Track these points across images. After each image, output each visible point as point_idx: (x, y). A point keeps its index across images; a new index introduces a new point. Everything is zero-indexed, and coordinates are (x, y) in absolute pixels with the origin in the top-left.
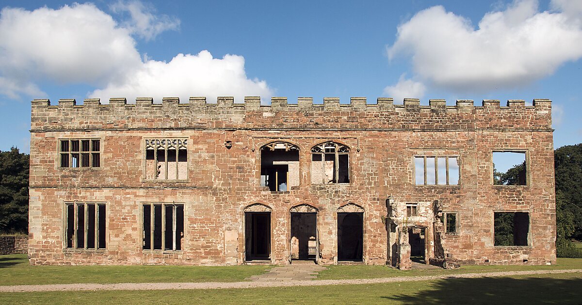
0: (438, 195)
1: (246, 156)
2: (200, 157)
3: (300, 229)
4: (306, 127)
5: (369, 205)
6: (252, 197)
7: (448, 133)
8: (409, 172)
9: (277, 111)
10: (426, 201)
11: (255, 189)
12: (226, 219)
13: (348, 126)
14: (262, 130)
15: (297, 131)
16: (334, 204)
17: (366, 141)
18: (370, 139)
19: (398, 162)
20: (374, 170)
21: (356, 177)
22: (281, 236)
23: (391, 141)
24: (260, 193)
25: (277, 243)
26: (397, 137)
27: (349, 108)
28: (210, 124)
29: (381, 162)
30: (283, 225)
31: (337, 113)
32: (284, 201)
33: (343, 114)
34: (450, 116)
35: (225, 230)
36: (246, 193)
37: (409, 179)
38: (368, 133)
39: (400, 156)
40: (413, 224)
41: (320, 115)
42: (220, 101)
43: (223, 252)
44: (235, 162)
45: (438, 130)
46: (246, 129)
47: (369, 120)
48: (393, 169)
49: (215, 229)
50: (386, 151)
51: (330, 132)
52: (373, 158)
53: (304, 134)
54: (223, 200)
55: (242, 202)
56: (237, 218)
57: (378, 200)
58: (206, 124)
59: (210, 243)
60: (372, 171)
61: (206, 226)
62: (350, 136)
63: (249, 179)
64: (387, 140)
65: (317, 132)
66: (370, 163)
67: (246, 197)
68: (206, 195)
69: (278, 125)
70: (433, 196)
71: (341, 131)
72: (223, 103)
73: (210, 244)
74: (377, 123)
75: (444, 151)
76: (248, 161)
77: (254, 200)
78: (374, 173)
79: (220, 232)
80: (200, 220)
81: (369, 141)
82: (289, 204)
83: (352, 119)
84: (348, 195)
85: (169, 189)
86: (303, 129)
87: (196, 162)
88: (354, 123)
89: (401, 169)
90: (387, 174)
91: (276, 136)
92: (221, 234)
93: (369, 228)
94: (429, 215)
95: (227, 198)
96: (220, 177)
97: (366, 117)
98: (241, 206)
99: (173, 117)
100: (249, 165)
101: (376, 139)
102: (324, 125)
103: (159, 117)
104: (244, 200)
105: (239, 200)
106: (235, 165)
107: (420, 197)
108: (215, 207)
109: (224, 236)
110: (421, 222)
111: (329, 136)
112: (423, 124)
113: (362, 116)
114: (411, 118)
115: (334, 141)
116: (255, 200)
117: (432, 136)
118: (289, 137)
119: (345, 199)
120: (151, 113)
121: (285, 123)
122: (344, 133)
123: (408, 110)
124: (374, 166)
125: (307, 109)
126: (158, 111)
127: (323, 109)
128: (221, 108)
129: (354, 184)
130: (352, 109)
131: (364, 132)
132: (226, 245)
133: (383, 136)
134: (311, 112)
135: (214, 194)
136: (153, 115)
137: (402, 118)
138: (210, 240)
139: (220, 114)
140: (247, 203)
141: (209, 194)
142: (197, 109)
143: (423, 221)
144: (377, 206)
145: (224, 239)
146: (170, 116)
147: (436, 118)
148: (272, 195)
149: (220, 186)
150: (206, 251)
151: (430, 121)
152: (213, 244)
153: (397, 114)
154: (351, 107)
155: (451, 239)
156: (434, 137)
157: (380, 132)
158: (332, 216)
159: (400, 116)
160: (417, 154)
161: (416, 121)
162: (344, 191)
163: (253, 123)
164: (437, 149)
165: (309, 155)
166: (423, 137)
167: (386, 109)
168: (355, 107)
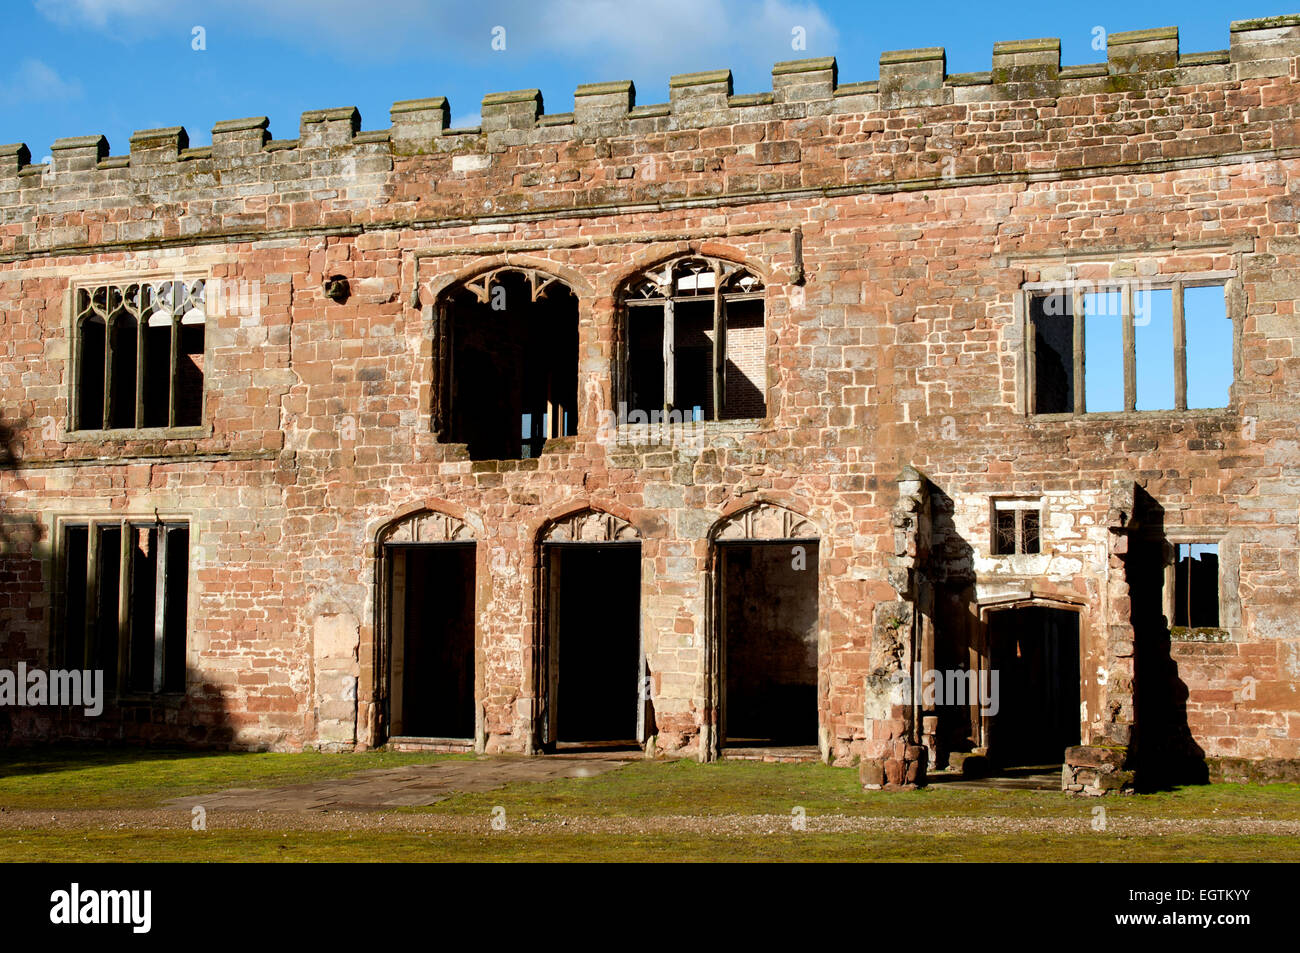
0: (1132, 456)
1: (389, 330)
2: (242, 340)
3: (746, 613)
4: (600, 199)
5: (838, 508)
6: (406, 486)
7: (1185, 177)
8: (1004, 359)
9: (501, 148)
10: (1078, 486)
11: (417, 455)
12: (322, 573)
13: (759, 184)
14: (446, 227)
15: (569, 217)
16: (700, 504)
17: (827, 241)
18: (845, 231)
19: (956, 319)
20: (858, 362)
21: (785, 393)
22: (507, 636)
23: (934, 233)
24: (435, 470)
25: (493, 664)
26: (956, 215)
27: (763, 109)
28: (277, 216)
29: (889, 325)
30: (514, 593)
31: (722, 134)
32: (517, 499)
33: (743, 133)
34: (1197, 97)
35: (316, 614)
36: (385, 472)
37: (1003, 393)
38: (838, 205)
39: (966, 294)
40: (1022, 588)
41: (656, 147)
42: (310, 127)
43: (308, 699)
44: (358, 352)
45: (1134, 167)
46: (394, 227)
47: (842, 151)
48: (938, 350)
49: (283, 611)
50: (911, 274)
51: (690, 213)
52: (854, 309)
53: (595, 231)
54: (312, 498)
55: (372, 506)
56: (356, 567)
57: (873, 484)
58: (263, 216)
59: (263, 663)
60: (848, 364)
61: (255, 600)
62: (767, 224)
63: (398, 418)
64: (915, 227)
65: (642, 217)
66: (840, 329)
67: (388, 488)
68: (256, 481)
69: (502, 201)
70: (1109, 462)
71: (733, 205)
72: (319, 136)
73: (265, 670)
74: (873, 159)
75: (1163, 260)
76: (399, 350)
77: (414, 496)
78: (859, 373)
79: (300, 623)
80: (236, 576)
81: (841, 240)
82: (535, 509)
83: (774, 150)
84: (755, 469)
85: (144, 465)
86: (591, 207)
87: (228, 359)
88: (781, 170)
89: (969, 348)
90: (912, 374)
91: (496, 245)
92: (302, 630)
93: (837, 605)
94: (1090, 547)
95: (323, 493)
96: (306, 415)
97: (829, 141)
98: (369, 522)
99: (161, 199)
100: (402, 364)
101: (871, 228)
102: (666, 188)
103: (120, 203)
104: (381, 497)
105: (365, 497)
106: (353, 367)
107: (1050, 467)
108: (286, 527)
109: (312, 638)
110: (1053, 579)
111: (687, 230)
112: (1068, 145)
113: (816, 135)
114: (1017, 125)
115: (706, 251)
116: (417, 498)
117: (1109, 195)
118: (540, 243)
119: (745, 484)
120: (96, 191)
121: (528, 192)
122: (743, 212)
123: (1006, 95)
124: (856, 341)
125: (606, 131)
126: (117, 181)
127: (664, 124)
128: (313, 152)
129: (777, 420)
130: (776, 111)
131: (823, 203)
132: (317, 672)
133: (897, 212)
134: (620, 140)
135: (283, 478)
136: (102, 199)
137: (979, 128)
138: (268, 652)
139: (307, 175)
140: (392, 510)
141: (268, 480)
142: (235, 163)
143: (1065, 575)
144: (869, 514)
145: (310, 649)
146: (152, 196)
147: (1128, 116)
148: (476, 475)
149: (305, 449)
150: (253, 694)
151: (1103, 130)
152: (277, 669)
153: (961, 112)
154: (772, 103)
155: (1195, 660)
156: (1118, 199)
157: (889, 197)
158: (693, 556)
159: (971, 122)
160: (1039, 281)
161: (1044, 136)
162: (740, 451)
163: (418, 199)
164: (1130, 251)
165: (612, 310)
166: (1069, 202)
167: (909, 99)
168: (787, 102)
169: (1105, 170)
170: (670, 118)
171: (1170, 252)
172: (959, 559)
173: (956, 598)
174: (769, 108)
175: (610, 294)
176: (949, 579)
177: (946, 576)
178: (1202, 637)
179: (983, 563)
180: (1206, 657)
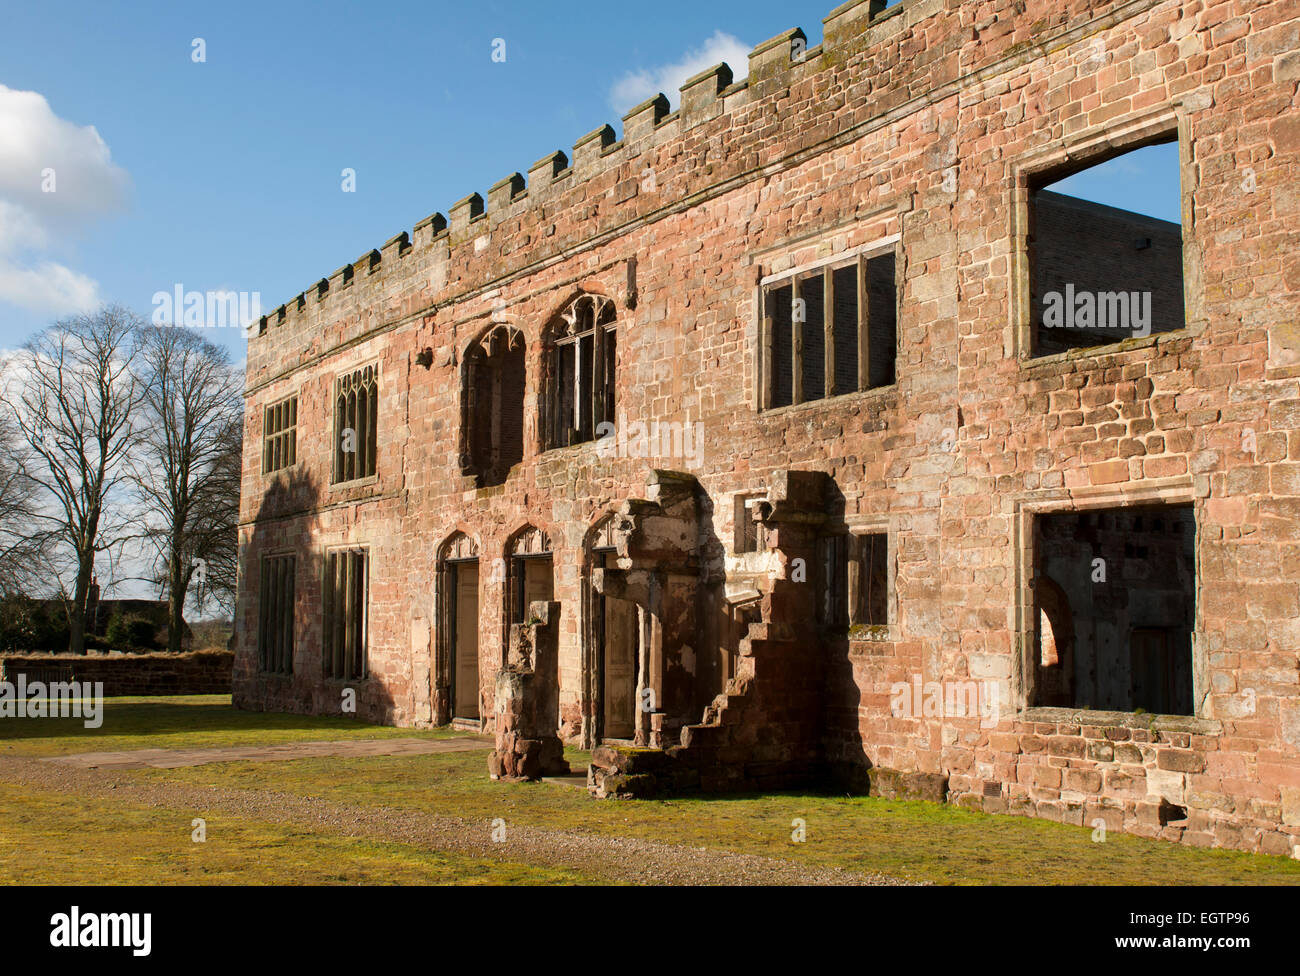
2: (390, 406)
4: (537, 257)
6: (449, 513)
7: (868, 141)
9: (495, 227)
11: (454, 487)
12: (415, 585)
13: (614, 222)
14: (469, 299)
16: (579, 516)
17: (650, 264)
18: (660, 253)
19: (719, 322)
20: (662, 374)
22: (492, 635)
23: (709, 242)
24: (461, 498)
25: (486, 658)
26: (722, 221)
27: (618, 154)
28: (404, 308)
29: (681, 336)
31: (598, 183)
32: (496, 519)
33: (608, 179)
34: (881, 55)
35: (412, 618)
36: (441, 502)
37: (745, 390)
38: (657, 228)
39: (725, 297)
40: (754, 587)
41: (566, 203)
43: (411, 686)
44: (434, 407)
46: (450, 304)
48: (708, 354)
49: (401, 615)
50: (695, 285)
51: (582, 256)
52: (663, 324)
53: (534, 285)
54: (412, 526)
55: (435, 530)
56: (428, 580)
58: (399, 308)
59: (394, 657)
60: (657, 377)
61: (391, 607)
62: (616, 257)
63: (446, 458)
64: (698, 239)
66: (653, 345)
67: (442, 515)
68: (392, 515)
69: (493, 270)
71: (601, 245)
72: (420, 240)
73: (395, 662)
74: (676, 181)
75: (852, 234)
76: (449, 403)
78: (663, 385)
79: (406, 625)
80: (385, 588)
81: (658, 261)
82: (504, 527)
83: (624, 189)
84: (608, 482)
85: (354, 506)
87: (384, 422)
88: (627, 205)
89: (726, 350)
90: (692, 381)
91: (491, 308)
92: (407, 630)
95: (417, 522)
96: (413, 460)
98: (434, 543)
99: (364, 306)
100: (449, 414)
101: (674, 246)
102: (568, 239)
103: (350, 312)
104: (439, 523)
105: (433, 524)
106: (431, 420)
108: (402, 550)
109: (411, 637)
111: (581, 273)
112: (794, 133)
114: (763, 122)
115: (587, 289)
116: (454, 522)
118: (510, 301)
119: (602, 496)
120: (342, 306)
121: (506, 259)
122: (605, 249)
123: (756, 95)
124: (662, 355)
125: (542, 197)
126: (350, 297)
127: (569, 184)
128: (417, 253)
130: (625, 153)
131: (648, 229)
132: (414, 664)
133: (689, 227)
134: (548, 203)
135: (402, 511)
136: (344, 311)
137: (739, 133)
138: (395, 648)
139: (415, 272)
140: (443, 532)
141: (396, 513)
145: (410, 646)
147: (835, 91)
148: (479, 500)
149: (412, 487)
151: (818, 110)
152: (399, 661)
153: (728, 121)
154: (622, 146)
155: (864, 660)
156: (824, 178)
157: (683, 215)
158: (576, 564)
159: (734, 129)
160: (771, 274)
161: (779, 127)
162: (599, 466)
163: (460, 279)
164: (827, 230)
165: (541, 351)
166: (793, 190)
167: (697, 118)
168: (631, 144)
169: (812, 151)
170: (572, 177)
171: (855, 225)
172: (715, 558)
173: (711, 597)
174: (621, 151)
175: (538, 338)
176: (709, 579)
177: (707, 576)
178: (869, 636)
179: (730, 563)
180: (871, 657)
